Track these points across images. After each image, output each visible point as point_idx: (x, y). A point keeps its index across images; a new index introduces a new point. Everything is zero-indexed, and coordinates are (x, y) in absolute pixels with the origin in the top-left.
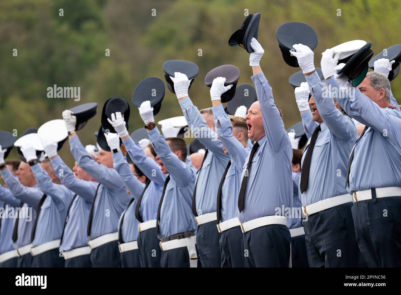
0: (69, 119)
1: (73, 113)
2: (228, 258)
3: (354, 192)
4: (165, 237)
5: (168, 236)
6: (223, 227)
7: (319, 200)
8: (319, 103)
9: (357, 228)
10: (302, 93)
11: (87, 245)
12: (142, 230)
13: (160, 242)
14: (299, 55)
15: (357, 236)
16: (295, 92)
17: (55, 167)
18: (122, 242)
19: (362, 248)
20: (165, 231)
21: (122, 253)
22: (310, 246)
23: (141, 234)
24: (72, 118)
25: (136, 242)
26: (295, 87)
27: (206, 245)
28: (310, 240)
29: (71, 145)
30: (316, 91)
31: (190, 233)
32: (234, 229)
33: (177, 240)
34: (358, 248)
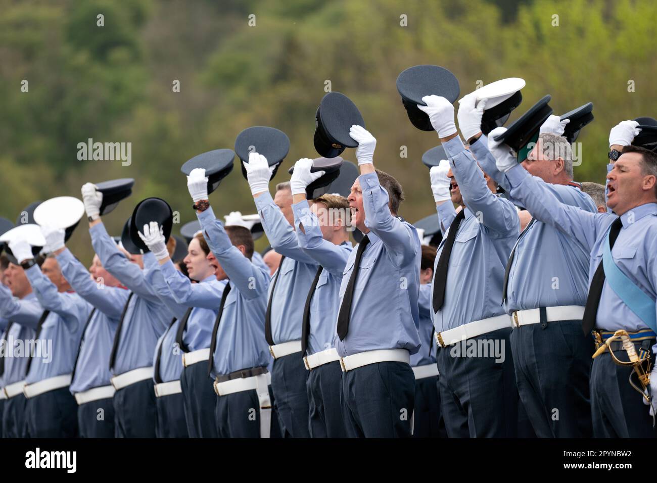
0: (91, 196)
1: (97, 188)
2: (319, 408)
3: (513, 311)
4: (222, 376)
5: (228, 373)
6: (313, 361)
7: (462, 324)
8: (462, 182)
9: (517, 365)
10: (441, 174)
11: (109, 384)
12: (188, 363)
13: (215, 383)
14: (432, 110)
15: (517, 378)
16: (430, 173)
17: (64, 265)
18: (160, 381)
19: (524, 397)
20: (221, 366)
21: (159, 397)
22: (445, 392)
23: (187, 370)
24: (97, 195)
25: (179, 383)
26: (430, 167)
27: (287, 388)
28: (445, 383)
29: (92, 237)
30: (459, 164)
31: (260, 369)
32: (329, 365)
33: (240, 379)
34: (519, 397)
